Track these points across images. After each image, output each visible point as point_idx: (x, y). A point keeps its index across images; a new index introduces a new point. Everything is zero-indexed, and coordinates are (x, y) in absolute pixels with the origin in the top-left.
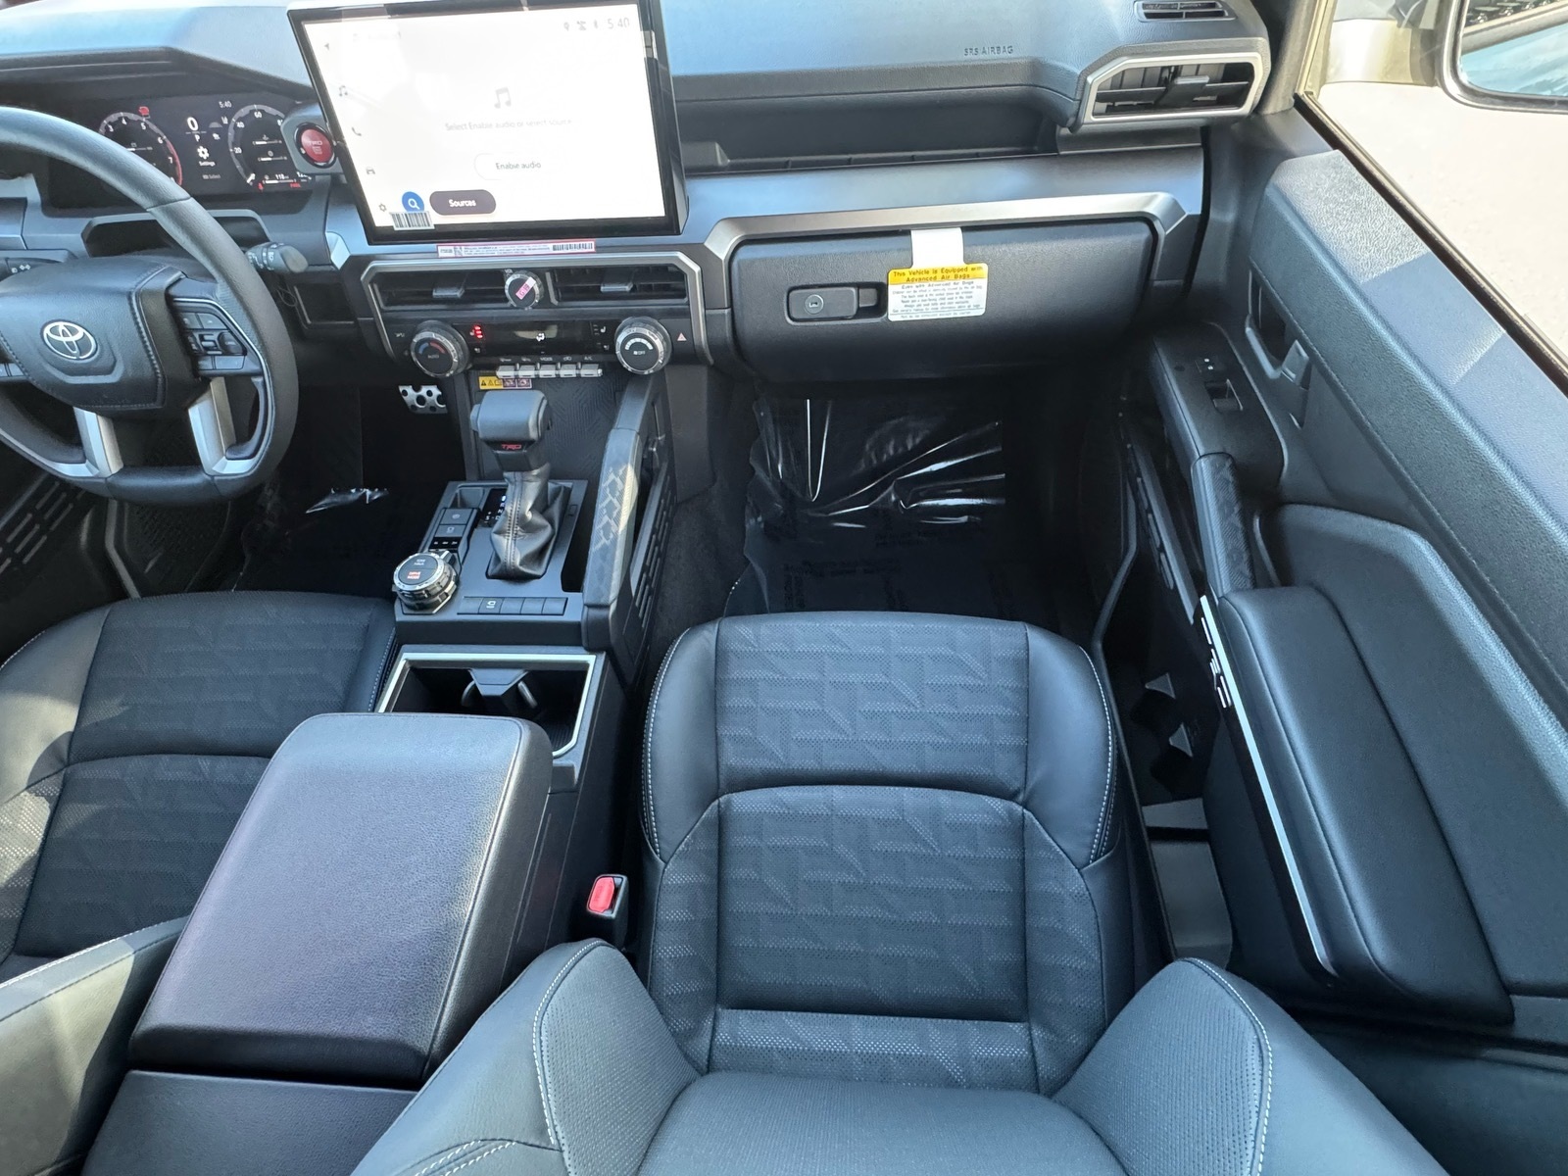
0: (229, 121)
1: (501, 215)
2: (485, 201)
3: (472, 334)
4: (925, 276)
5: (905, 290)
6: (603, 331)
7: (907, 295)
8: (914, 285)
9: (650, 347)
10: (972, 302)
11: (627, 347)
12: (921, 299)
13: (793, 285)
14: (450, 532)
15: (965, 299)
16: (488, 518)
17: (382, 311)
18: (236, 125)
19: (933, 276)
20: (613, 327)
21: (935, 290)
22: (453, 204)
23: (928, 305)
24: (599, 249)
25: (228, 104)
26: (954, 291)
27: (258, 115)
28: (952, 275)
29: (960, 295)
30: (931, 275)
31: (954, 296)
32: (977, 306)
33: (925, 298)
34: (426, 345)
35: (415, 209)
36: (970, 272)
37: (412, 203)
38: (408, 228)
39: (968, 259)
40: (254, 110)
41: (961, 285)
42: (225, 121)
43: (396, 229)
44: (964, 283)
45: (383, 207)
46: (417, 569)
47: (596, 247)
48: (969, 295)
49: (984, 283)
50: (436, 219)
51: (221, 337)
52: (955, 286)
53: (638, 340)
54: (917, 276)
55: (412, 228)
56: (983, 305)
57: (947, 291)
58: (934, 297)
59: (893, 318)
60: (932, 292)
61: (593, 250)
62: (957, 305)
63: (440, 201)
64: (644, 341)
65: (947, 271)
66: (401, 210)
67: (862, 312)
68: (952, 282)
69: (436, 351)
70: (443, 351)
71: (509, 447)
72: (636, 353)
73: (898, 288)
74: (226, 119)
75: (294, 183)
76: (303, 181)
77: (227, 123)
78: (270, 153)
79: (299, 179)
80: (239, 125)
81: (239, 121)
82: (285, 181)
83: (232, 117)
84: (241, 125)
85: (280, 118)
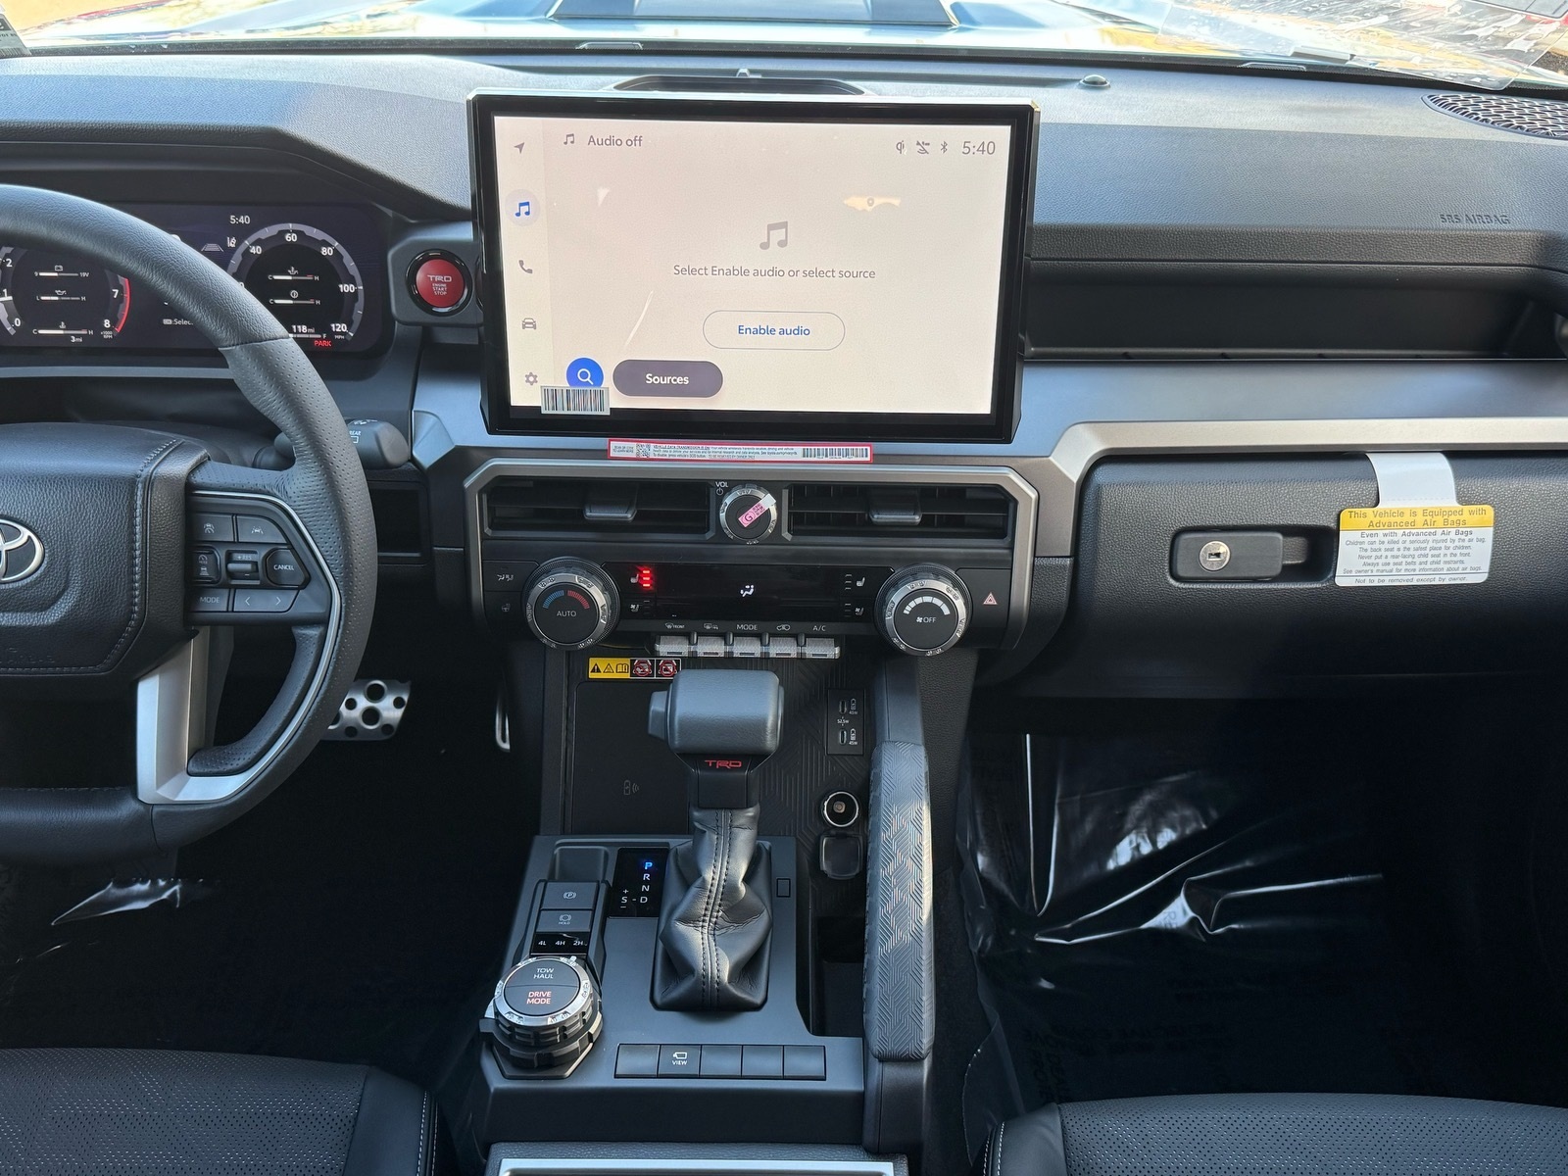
0: (238, 244)
1: (726, 400)
2: (707, 376)
3: (633, 581)
4: (1399, 519)
5: (1366, 539)
6: (859, 584)
7: (1369, 547)
8: (1380, 533)
9: (946, 611)
10: (1469, 563)
11: (907, 610)
12: (1389, 554)
13: (1184, 524)
14: (565, 923)
15: (1458, 558)
16: (624, 900)
17: (484, 537)
18: (248, 249)
19: (1412, 519)
20: (881, 578)
21: (1412, 542)
22: (651, 379)
23: (1401, 564)
24: (877, 458)
25: (244, 220)
26: (1443, 545)
27: (291, 238)
28: (1440, 520)
29: (1451, 551)
30: (1407, 518)
31: (1443, 552)
32: (1476, 570)
33: (1395, 553)
34: (561, 593)
35: (587, 384)
36: (1466, 516)
37: (584, 375)
38: (566, 412)
39: (1463, 499)
40: (288, 231)
41: (1453, 535)
42: (232, 243)
43: (543, 412)
44: (1457, 533)
45: (531, 379)
46: (542, 986)
47: (874, 455)
48: (1465, 551)
49: (1488, 534)
50: (617, 400)
51: (272, 557)
52: (1444, 537)
53: (928, 599)
54: (1385, 520)
55: (571, 412)
56: (1486, 567)
57: (1431, 544)
58: (1412, 552)
59: (1342, 581)
60: (1408, 545)
61: (868, 459)
62: (1446, 566)
63: (631, 375)
64: (937, 602)
65: (1433, 513)
66: (563, 384)
67: (1289, 573)
68: (1440, 531)
69: (574, 604)
70: (586, 606)
71: (719, 764)
72: (919, 620)
73: (1356, 536)
74: (234, 240)
75: (322, 339)
76: (339, 337)
77: (233, 246)
78: (294, 294)
79: (331, 334)
80: (253, 250)
81: (255, 244)
82: (307, 336)
83: (246, 239)
84: (256, 250)
85: (327, 245)
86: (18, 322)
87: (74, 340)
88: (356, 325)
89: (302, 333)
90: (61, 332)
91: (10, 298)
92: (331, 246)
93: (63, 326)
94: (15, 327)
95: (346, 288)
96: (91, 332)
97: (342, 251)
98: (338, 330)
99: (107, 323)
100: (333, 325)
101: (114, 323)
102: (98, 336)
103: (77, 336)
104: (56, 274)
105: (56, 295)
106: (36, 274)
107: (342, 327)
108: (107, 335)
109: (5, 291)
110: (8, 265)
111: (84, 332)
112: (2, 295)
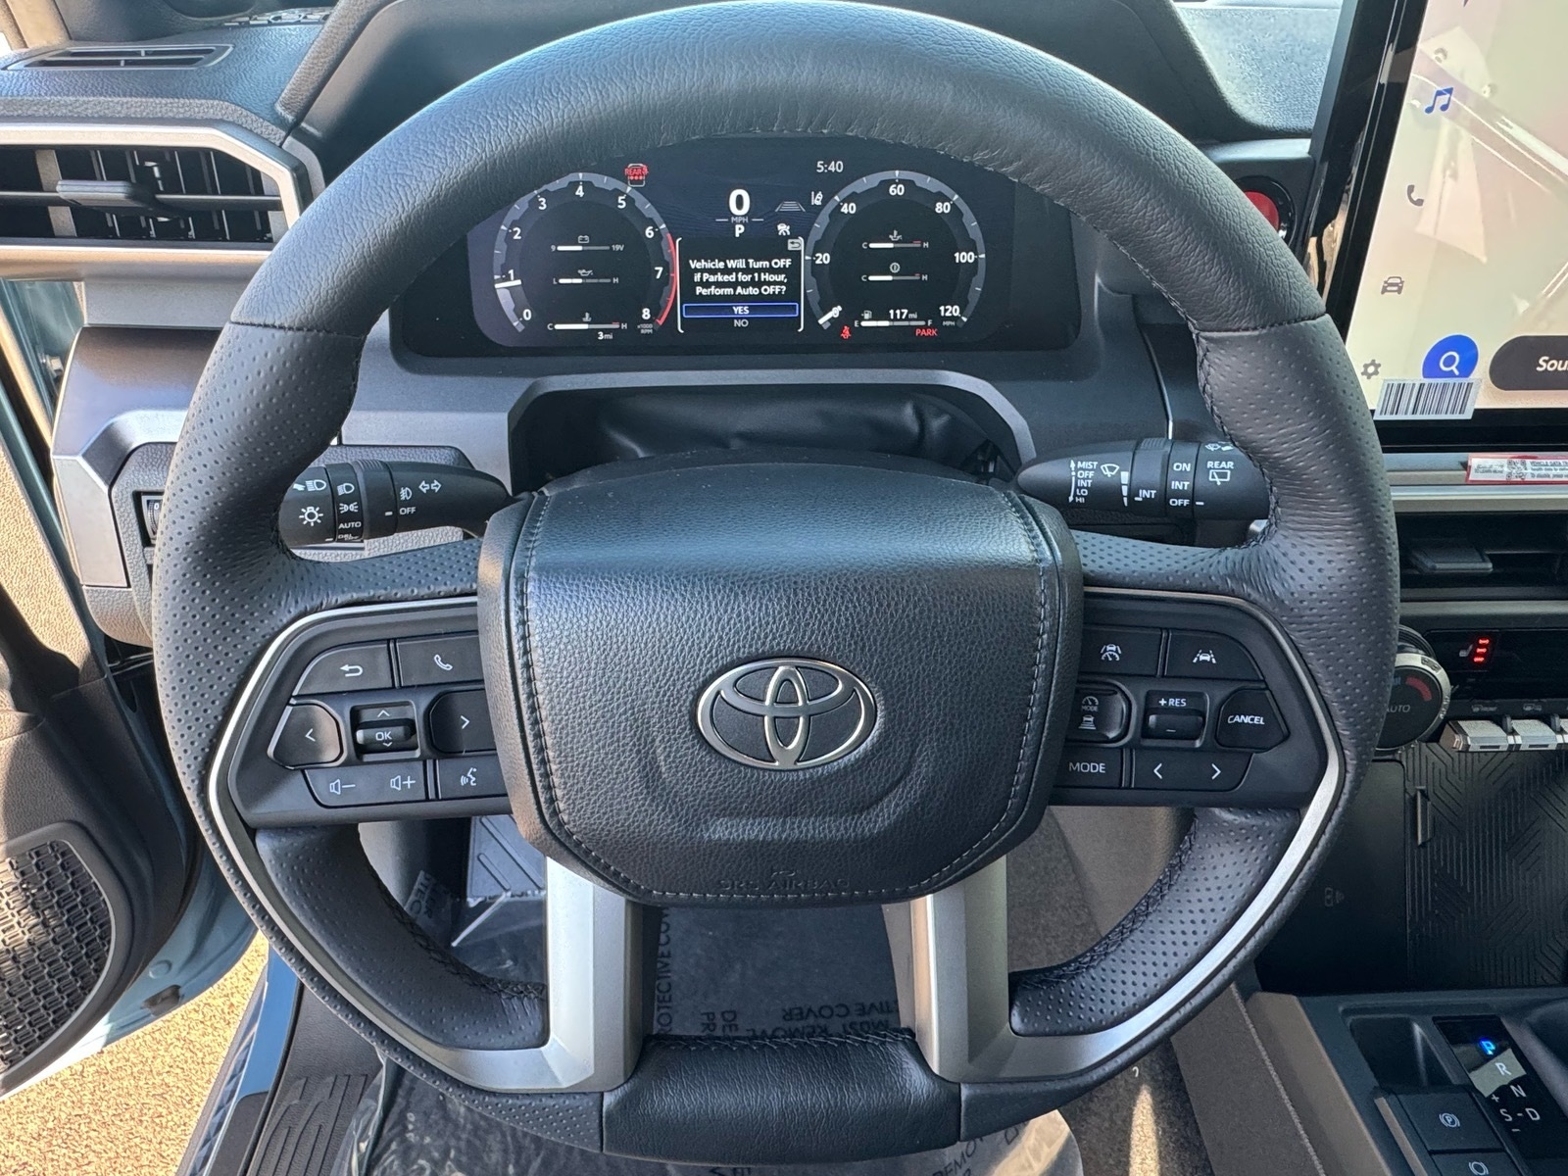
0: (825, 201)
3: (1463, 654)
16: (1506, 1115)
18: (838, 207)
25: (835, 167)
27: (897, 190)
34: (1396, 680)
35: (1451, 374)
37: (1450, 361)
38: (1410, 417)
40: (892, 182)
42: (817, 200)
43: (1380, 416)
45: (1371, 368)
51: (1229, 702)
55: (1418, 417)
66: (1415, 376)
69: (1411, 695)
70: (1427, 697)
74: (820, 196)
75: (925, 327)
76: (948, 323)
77: (819, 203)
78: (895, 267)
79: (939, 319)
80: (845, 209)
81: (847, 200)
82: (906, 323)
83: (836, 193)
84: (849, 209)
85: (944, 198)
86: (527, 314)
87: (601, 336)
88: (971, 307)
89: (901, 319)
90: (585, 327)
91: (519, 282)
92: (949, 200)
93: (587, 318)
94: (524, 322)
95: (964, 257)
96: (624, 326)
97: (964, 208)
98: (948, 314)
99: (646, 314)
100: (942, 308)
101: (655, 314)
102: (633, 330)
103: (605, 331)
104: (580, 248)
105: (579, 276)
106: (553, 248)
107: (954, 310)
108: (646, 329)
109: (511, 272)
110: (516, 237)
111: (616, 326)
112: (508, 279)
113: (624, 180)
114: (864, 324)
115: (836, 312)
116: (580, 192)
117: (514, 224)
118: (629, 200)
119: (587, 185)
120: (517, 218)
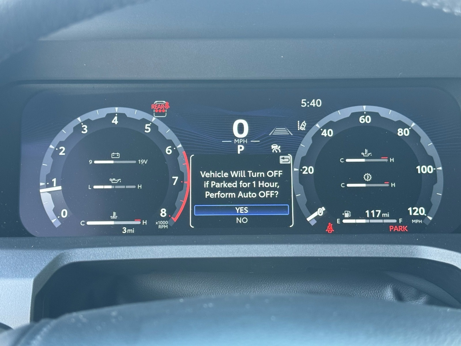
0: (308, 128)
18: (320, 132)
25: (316, 103)
27: (365, 120)
40: (362, 113)
42: (302, 127)
74: (304, 124)
75: (397, 224)
76: (416, 221)
77: (303, 129)
78: (368, 177)
79: (408, 218)
80: (324, 133)
81: (326, 127)
82: (380, 221)
83: (316, 122)
84: (326, 133)
85: (404, 126)
86: (65, 213)
87: (125, 230)
88: (435, 208)
89: (376, 218)
90: (112, 223)
91: (60, 188)
92: (408, 127)
93: (114, 216)
94: (61, 219)
95: (425, 169)
96: (145, 222)
97: (420, 131)
98: (415, 214)
99: (163, 212)
100: (410, 209)
101: (171, 212)
102: (152, 225)
103: (129, 227)
104: (112, 162)
105: (110, 183)
106: (91, 162)
107: (421, 211)
108: (163, 225)
109: (54, 180)
110: (61, 154)
111: (137, 222)
112: (51, 185)
113: (151, 113)
114: (344, 221)
115: (321, 211)
116: (115, 121)
117: (61, 144)
118: (154, 127)
119: (121, 116)
120: (63, 140)
